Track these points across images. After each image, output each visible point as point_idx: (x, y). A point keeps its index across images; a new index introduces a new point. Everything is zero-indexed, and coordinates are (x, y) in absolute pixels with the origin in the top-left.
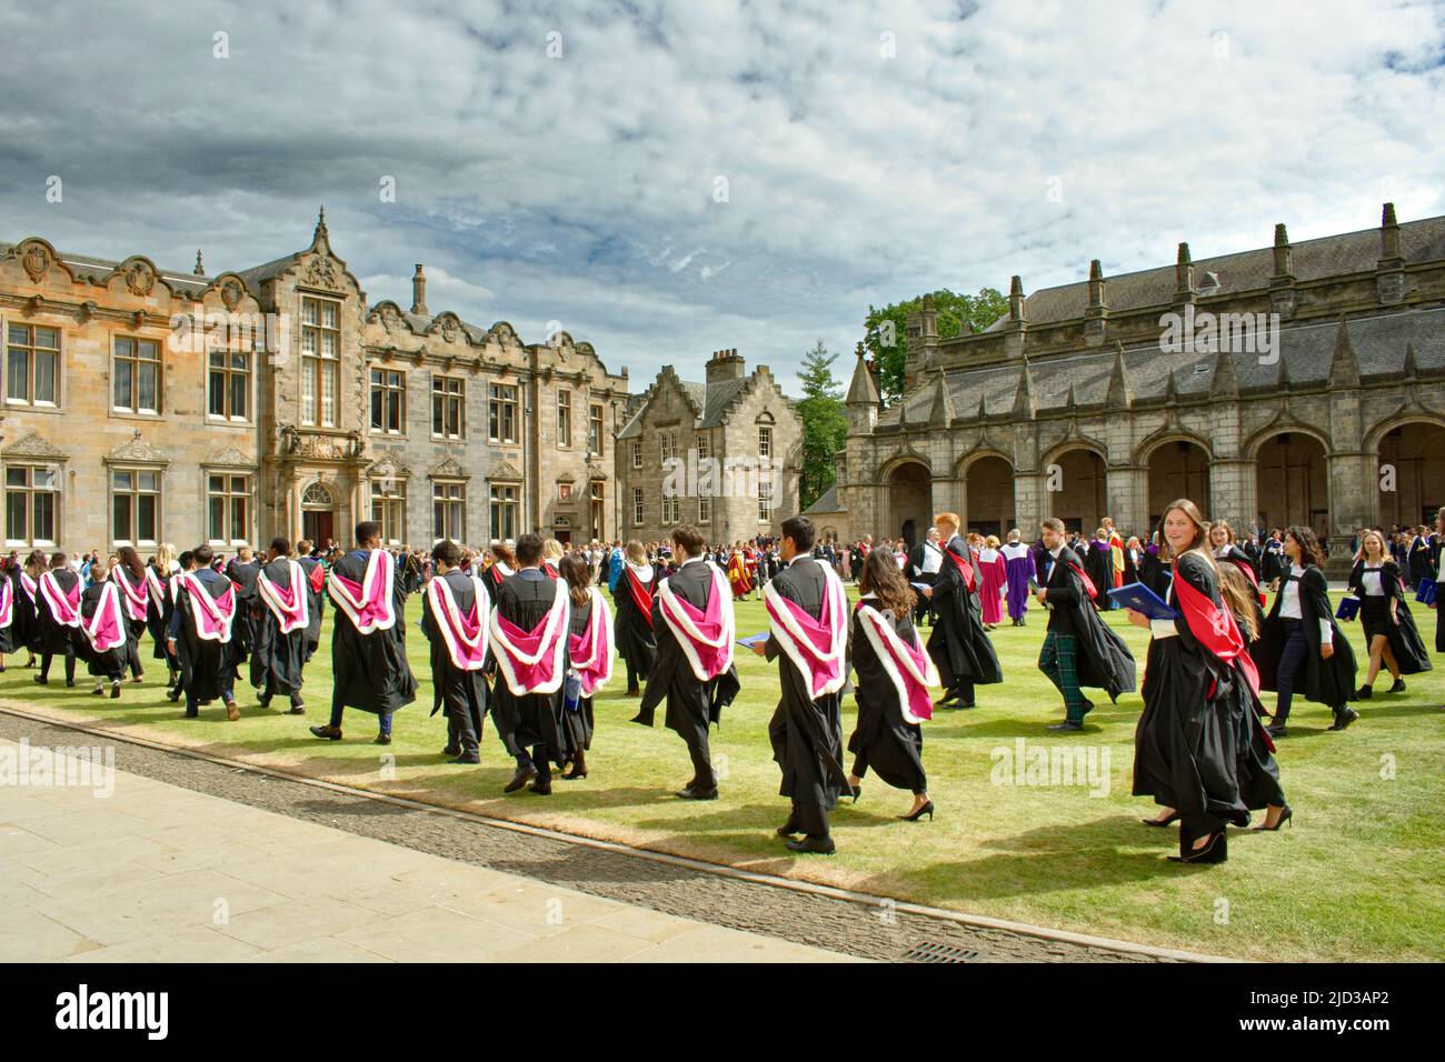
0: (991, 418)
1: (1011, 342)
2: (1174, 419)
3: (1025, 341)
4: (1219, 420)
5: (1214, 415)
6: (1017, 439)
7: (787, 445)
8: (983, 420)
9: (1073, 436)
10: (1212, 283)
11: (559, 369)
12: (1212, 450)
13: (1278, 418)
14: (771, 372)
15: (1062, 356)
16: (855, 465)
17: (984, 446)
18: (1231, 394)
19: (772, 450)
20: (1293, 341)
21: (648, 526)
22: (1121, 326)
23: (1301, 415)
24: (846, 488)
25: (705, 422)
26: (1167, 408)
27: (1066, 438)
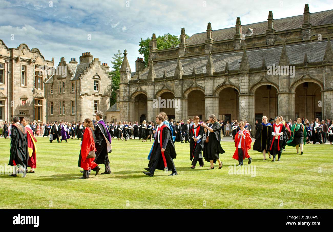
0: (167, 78)
1: (181, 51)
2: (227, 79)
3: (185, 51)
4: (242, 80)
5: (240, 78)
6: (175, 86)
7: (105, 87)
8: (165, 79)
9: (194, 85)
10: (250, 32)
11: (22, 57)
12: (239, 91)
13: (262, 80)
14: (99, 60)
15: (197, 57)
16: (122, 94)
17: (165, 88)
18: (246, 70)
19: (99, 89)
20: (272, 53)
21: (55, 115)
22: (217, 46)
23: (269, 79)
24: (119, 102)
25: (74, 78)
26: (225, 75)
27: (192, 86)
